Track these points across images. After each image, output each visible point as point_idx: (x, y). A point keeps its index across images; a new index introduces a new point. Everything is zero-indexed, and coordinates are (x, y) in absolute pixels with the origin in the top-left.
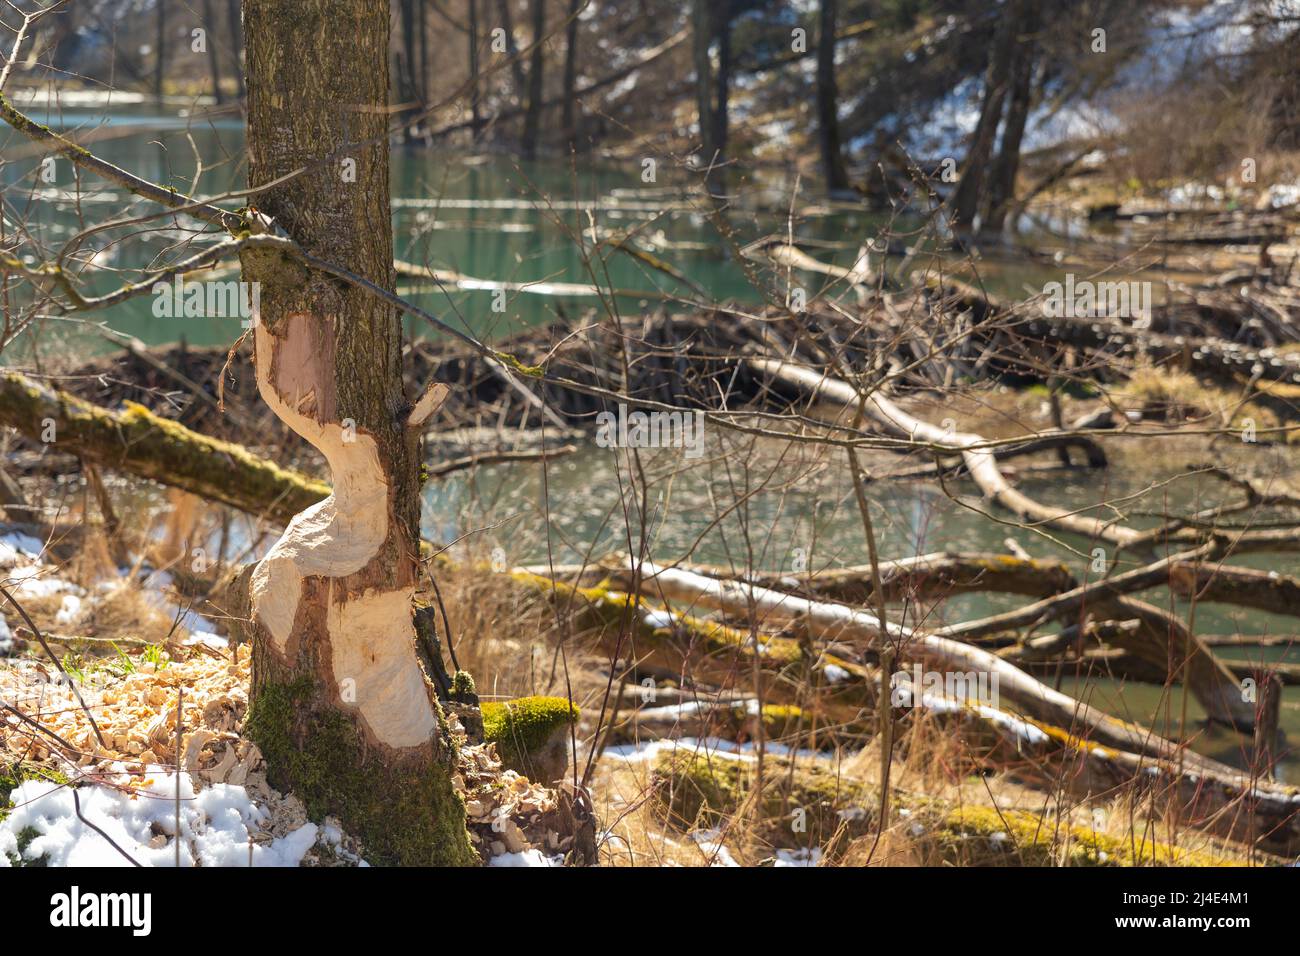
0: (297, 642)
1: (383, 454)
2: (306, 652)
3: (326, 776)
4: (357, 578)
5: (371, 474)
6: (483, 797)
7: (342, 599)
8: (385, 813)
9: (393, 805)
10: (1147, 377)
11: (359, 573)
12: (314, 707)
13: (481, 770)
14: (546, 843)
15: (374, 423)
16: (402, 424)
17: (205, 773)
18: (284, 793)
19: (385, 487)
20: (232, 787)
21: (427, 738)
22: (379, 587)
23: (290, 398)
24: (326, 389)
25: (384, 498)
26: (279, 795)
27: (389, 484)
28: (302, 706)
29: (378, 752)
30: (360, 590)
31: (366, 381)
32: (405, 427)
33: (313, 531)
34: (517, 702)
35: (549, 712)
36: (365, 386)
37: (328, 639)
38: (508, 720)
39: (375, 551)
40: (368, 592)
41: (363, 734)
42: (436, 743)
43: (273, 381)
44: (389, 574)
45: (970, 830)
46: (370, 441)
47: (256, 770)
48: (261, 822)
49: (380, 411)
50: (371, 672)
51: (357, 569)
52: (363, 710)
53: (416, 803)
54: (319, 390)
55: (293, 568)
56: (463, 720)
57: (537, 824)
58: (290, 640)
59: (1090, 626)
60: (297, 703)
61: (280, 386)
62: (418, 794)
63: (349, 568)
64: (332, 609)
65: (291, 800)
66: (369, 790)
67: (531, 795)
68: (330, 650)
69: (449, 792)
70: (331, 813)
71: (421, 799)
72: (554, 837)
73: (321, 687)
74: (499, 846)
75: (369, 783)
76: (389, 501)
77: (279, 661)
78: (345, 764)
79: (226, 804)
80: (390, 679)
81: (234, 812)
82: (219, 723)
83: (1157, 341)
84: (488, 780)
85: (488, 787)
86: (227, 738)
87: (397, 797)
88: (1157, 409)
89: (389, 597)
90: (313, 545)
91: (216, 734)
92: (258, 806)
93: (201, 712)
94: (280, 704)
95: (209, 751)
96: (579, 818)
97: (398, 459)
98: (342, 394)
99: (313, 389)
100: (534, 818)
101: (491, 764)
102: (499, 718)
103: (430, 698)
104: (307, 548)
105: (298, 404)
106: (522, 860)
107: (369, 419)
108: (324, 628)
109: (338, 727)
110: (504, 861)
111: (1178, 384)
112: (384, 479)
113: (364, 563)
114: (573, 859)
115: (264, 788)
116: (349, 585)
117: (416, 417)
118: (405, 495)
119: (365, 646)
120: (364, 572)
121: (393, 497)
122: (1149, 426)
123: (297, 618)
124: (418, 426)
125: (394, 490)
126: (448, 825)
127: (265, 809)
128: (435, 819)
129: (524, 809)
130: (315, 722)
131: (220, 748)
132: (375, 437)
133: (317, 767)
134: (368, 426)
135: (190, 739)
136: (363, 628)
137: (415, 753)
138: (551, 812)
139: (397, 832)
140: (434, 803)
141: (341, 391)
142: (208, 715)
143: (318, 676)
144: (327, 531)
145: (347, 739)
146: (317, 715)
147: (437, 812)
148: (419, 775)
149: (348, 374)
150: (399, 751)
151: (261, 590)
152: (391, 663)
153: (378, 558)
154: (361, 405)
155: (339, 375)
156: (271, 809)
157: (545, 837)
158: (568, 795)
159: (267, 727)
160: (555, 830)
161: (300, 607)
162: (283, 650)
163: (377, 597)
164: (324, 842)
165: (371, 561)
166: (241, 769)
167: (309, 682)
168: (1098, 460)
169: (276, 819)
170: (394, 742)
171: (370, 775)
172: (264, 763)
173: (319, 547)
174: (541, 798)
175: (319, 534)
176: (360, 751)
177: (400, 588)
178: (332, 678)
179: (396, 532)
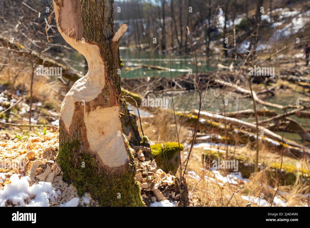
0: (74, 127)
1: (102, 53)
2: (76, 131)
3: (85, 178)
4: (94, 102)
5: (98, 61)
6: (148, 181)
7: (89, 111)
8: (108, 192)
9: (110, 189)
10: (280, 82)
11: (94, 100)
12: (80, 152)
13: (148, 171)
14: (171, 197)
15: (98, 40)
16: (110, 41)
17: (37, 177)
18: (69, 183)
19: (103, 66)
20: (46, 183)
21: (123, 163)
22: (102, 106)
23: (66, 31)
24: (79, 26)
25: (103, 71)
26: (67, 185)
27: (105, 65)
28: (76, 151)
29: (104, 169)
30: (95, 107)
31: (94, 23)
32: (111, 43)
33: (80, 85)
34: (165, 144)
35: (174, 148)
36: (94, 25)
37: (85, 126)
38: (162, 150)
39: (100, 92)
40: (98, 108)
41: (98, 162)
42: (127, 165)
43: (60, 25)
44: (106, 101)
45: (275, 169)
46: (96, 47)
47: (59, 175)
48: (56, 197)
49: (101, 35)
50: (102, 138)
51: (93, 99)
52: (98, 153)
53: (119, 188)
54: (76, 27)
55: (72, 98)
56: (144, 153)
57: (168, 190)
58: (71, 126)
59: (280, 122)
60: (73, 150)
61: (62, 27)
62: (120, 185)
63: (91, 98)
64: (85, 114)
65: (71, 187)
66: (101, 183)
67: (166, 179)
68: (85, 130)
69: (133, 183)
70: (88, 191)
71: (121, 187)
72: (173, 194)
73: (83, 144)
74: (154, 199)
75: (101, 181)
76: (105, 72)
77: (67, 134)
78: (92, 173)
79: (42, 190)
80: (110, 141)
81: (45, 194)
82: (48, 157)
83: (282, 76)
84: (151, 174)
85: (150, 177)
86: (48, 163)
87: (111, 186)
88: (282, 87)
89: (106, 110)
90: (79, 90)
91: (44, 161)
92: (56, 190)
93: (42, 152)
94: (67, 150)
95: (40, 168)
96: (182, 189)
97: (108, 54)
98: (85, 28)
99: (74, 27)
100: (166, 187)
101: (152, 169)
102: (160, 149)
103: (127, 147)
104: (77, 91)
105: (69, 33)
106: (161, 204)
107: (96, 38)
108: (83, 122)
109: (89, 159)
110: (155, 205)
111: (286, 83)
112: (103, 63)
113: (96, 96)
114: (180, 204)
115: (61, 182)
116: (91, 105)
117: (116, 38)
118: (112, 69)
119: (99, 128)
120: (96, 100)
121: (107, 70)
122: (281, 90)
123: (73, 118)
124: (116, 42)
125: (107, 67)
126: (133, 195)
127: (59, 192)
128: (127, 193)
129: (163, 184)
130: (80, 157)
131: (44, 167)
132: (99, 46)
133: (81, 175)
134: (96, 41)
135: (33, 163)
136: (98, 121)
137: (119, 169)
138: (173, 185)
139: (112, 199)
140: (126, 188)
141: (84, 27)
142: (45, 153)
143: (82, 140)
144: (85, 85)
145: (93, 164)
146: (81, 155)
147: (128, 191)
148: (120, 177)
149: (87, 20)
150: (113, 168)
151: (63, 107)
152: (110, 135)
153: (101, 94)
154: (93, 32)
155: (83, 20)
156: (62, 191)
157: (170, 194)
158: (178, 180)
159: (63, 159)
160: (174, 191)
161: (74, 114)
162: (68, 130)
163: (102, 110)
164: (82, 204)
165: (99, 95)
166: (52, 175)
167: (78, 142)
168: (273, 95)
169: (63, 195)
170: (110, 165)
171: (101, 178)
172: (62, 173)
173: (81, 91)
174: (169, 180)
175: (82, 86)
176: (97, 169)
177: (111, 106)
178: (87, 140)
179: (108, 84)
